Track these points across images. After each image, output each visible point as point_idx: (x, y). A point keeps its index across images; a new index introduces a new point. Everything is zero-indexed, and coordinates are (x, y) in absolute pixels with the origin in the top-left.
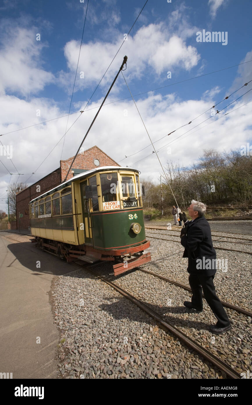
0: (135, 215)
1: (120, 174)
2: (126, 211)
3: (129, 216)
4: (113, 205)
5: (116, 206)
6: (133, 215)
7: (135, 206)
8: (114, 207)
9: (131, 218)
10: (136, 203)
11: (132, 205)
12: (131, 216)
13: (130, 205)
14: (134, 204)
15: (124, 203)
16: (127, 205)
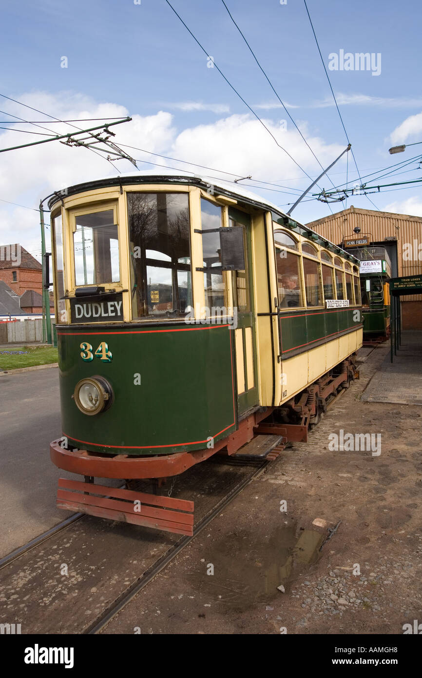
0: (104, 346)
3: (82, 347)
6: (95, 348)
7: (116, 317)
9: (87, 355)
10: (118, 308)
11: (105, 313)
12: (88, 349)
13: (96, 313)
14: (112, 312)
15: (77, 306)
16: (88, 314)
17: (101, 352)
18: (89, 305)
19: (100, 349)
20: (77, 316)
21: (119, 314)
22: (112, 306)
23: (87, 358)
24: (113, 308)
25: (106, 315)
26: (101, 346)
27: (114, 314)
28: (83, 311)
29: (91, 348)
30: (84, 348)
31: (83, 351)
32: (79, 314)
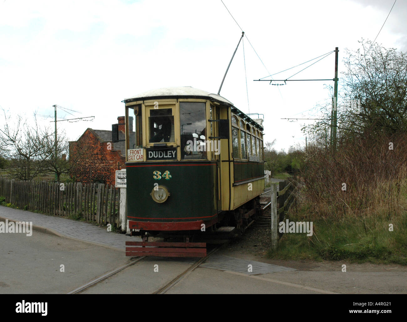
0: (167, 173)
1: (146, 106)
2: (150, 166)
3: (155, 173)
4: (137, 155)
5: (140, 156)
6: (162, 173)
7: (172, 158)
8: (138, 157)
9: (157, 177)
10: (174, 154)
11: (166, 156)
12: (158, 174)
13: (161, 156)
14: (170, 155)
15: (149, 152)
16: (156, 156)
17: (166, 175)
18: (157, 152)
19: (165, 173)
20: (150, 157)
21: (174, 156)
22: (170, 153)
23: (157, 178)
24: (170, 154)
25: (167, 157)
26: (166, 173)
27: (171, 157)
28: (153, 154)
29: (160, 173)
30: (156, 173)
31: (155, 175)
32: (151, 156)
